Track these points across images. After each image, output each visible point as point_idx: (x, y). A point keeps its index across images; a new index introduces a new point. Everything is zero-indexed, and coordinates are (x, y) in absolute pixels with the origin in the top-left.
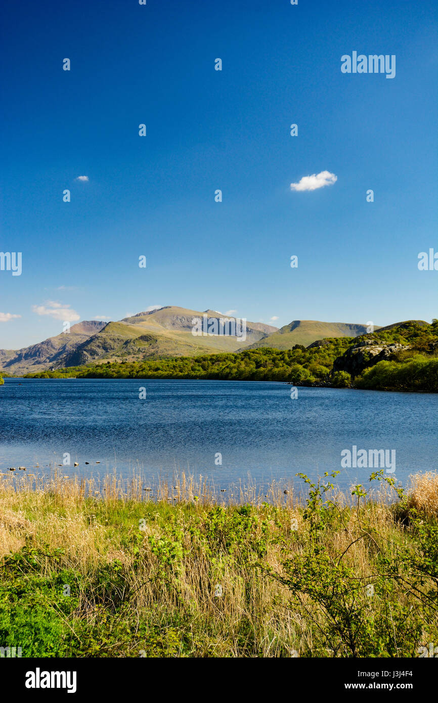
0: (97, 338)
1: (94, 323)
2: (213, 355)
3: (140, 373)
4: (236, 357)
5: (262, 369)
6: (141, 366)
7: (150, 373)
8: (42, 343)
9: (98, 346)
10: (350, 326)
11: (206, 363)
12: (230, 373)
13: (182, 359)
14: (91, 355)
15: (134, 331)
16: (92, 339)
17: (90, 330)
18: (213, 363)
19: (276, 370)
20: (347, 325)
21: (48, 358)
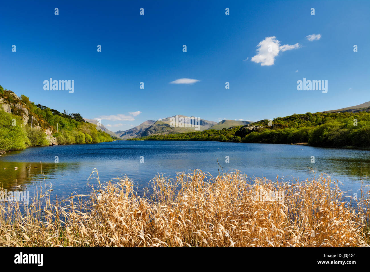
0: (153, 126)
1: (152, 121)
2: (193, 132)
3: (167, 139)
4: (201, 133)
5: (210, 137)
6: (167, 136)
7: (170, 138)
8: (133, 128)
9: (153, 129)
11: (190, 135)
12: (199, 138)
13: (182, 134)
14: (150, 132)
16: (151, 127)
17: (150, 123)
18: (193, 135)
19: (215, 137)
20: (242, 121)
21: (135, 133)
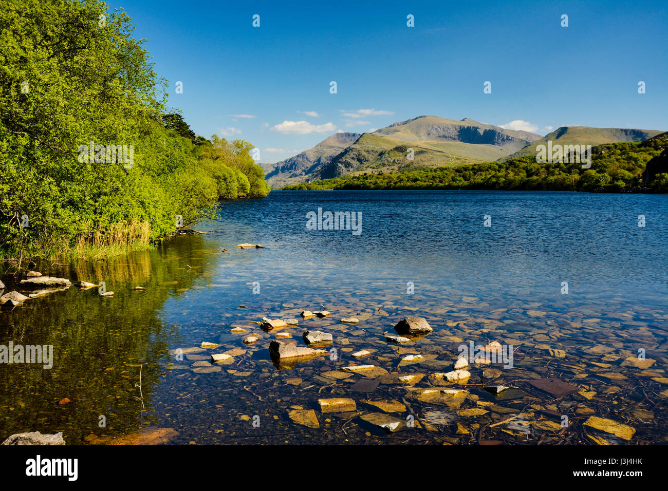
0: (352, 150)
1: (348, 135)
2: (475, 165)
3: (398, 184)
4: (500, 167)
5: (535, 177)
6: (398, 177)
7: (409, 184)
8: (298, 156)
9: (353, 158)
10: (626, 131)
11: (467, 173)
12: (497, 182)
13: (442, 169)
14: (346, 167)
15: (388, 142)
16: (346, 152)
17: (345, 142)
18: (475, 173)
19: (552, 178)
20: (622, 130)
21: (304, 171)
